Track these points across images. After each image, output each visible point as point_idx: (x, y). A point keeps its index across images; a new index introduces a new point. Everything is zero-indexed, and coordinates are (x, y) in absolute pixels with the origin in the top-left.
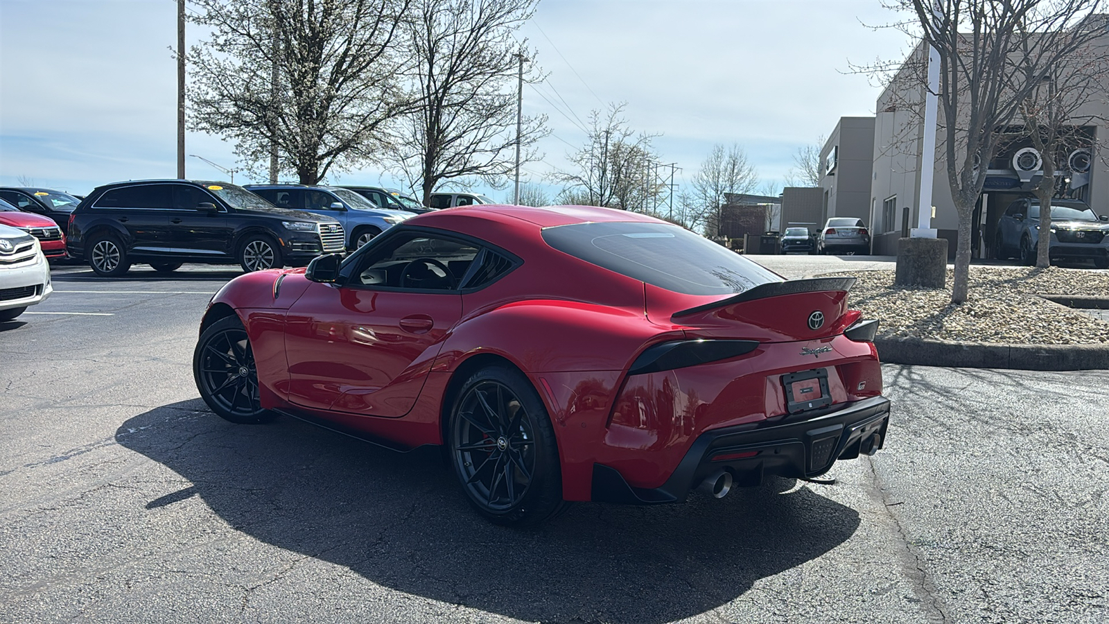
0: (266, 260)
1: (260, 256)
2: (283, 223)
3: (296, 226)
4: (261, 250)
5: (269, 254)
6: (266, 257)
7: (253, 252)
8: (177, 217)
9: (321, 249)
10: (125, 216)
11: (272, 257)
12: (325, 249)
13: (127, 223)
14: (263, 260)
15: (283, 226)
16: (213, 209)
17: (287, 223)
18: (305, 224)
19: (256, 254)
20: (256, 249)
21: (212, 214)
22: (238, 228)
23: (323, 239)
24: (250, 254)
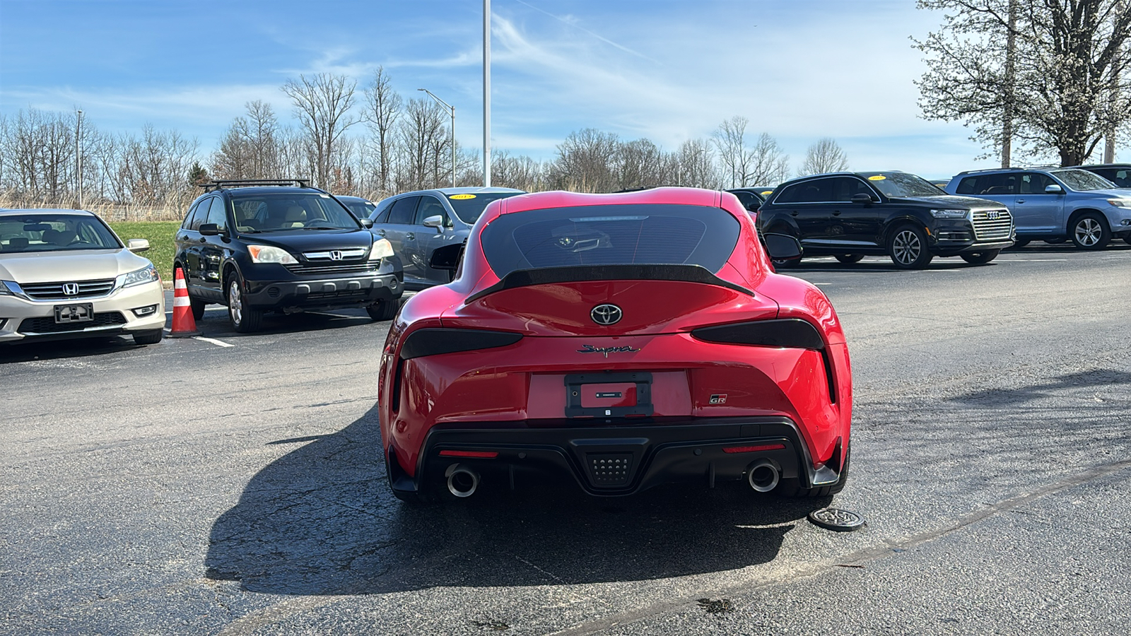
0: (913, 250)
1: (909, 247)
2: (932, 211)
3: (945, 213)
4: (909, 240)
5: (916, 244)
6: (913, 248)
7: (902, 243)
8: (837, 209)
9: (973, 238)
10: (796, 210)
11: (919, 248)
12: (978, 237)
13: (797, 217)
14: (910, 251)
15: (931, 215)
16: (868, 201)
17: (935, 211)
18: (957, 211)
19: (905, 245)
20: (905, 240)
21: (868, 205)
22: (888, 218)
23: (976, 227)
24: (899, 245)
